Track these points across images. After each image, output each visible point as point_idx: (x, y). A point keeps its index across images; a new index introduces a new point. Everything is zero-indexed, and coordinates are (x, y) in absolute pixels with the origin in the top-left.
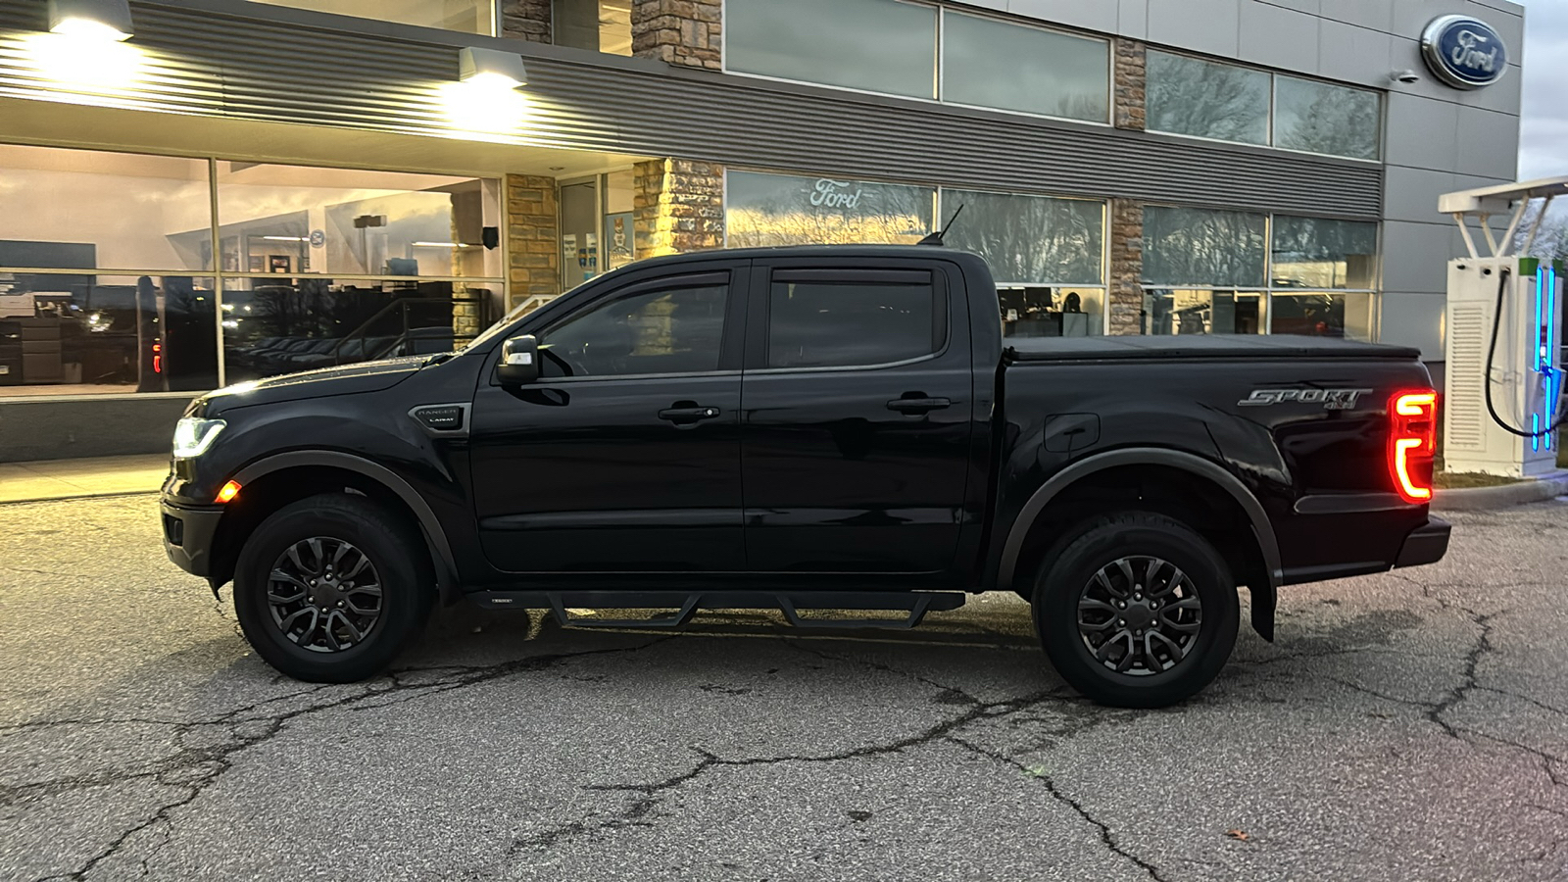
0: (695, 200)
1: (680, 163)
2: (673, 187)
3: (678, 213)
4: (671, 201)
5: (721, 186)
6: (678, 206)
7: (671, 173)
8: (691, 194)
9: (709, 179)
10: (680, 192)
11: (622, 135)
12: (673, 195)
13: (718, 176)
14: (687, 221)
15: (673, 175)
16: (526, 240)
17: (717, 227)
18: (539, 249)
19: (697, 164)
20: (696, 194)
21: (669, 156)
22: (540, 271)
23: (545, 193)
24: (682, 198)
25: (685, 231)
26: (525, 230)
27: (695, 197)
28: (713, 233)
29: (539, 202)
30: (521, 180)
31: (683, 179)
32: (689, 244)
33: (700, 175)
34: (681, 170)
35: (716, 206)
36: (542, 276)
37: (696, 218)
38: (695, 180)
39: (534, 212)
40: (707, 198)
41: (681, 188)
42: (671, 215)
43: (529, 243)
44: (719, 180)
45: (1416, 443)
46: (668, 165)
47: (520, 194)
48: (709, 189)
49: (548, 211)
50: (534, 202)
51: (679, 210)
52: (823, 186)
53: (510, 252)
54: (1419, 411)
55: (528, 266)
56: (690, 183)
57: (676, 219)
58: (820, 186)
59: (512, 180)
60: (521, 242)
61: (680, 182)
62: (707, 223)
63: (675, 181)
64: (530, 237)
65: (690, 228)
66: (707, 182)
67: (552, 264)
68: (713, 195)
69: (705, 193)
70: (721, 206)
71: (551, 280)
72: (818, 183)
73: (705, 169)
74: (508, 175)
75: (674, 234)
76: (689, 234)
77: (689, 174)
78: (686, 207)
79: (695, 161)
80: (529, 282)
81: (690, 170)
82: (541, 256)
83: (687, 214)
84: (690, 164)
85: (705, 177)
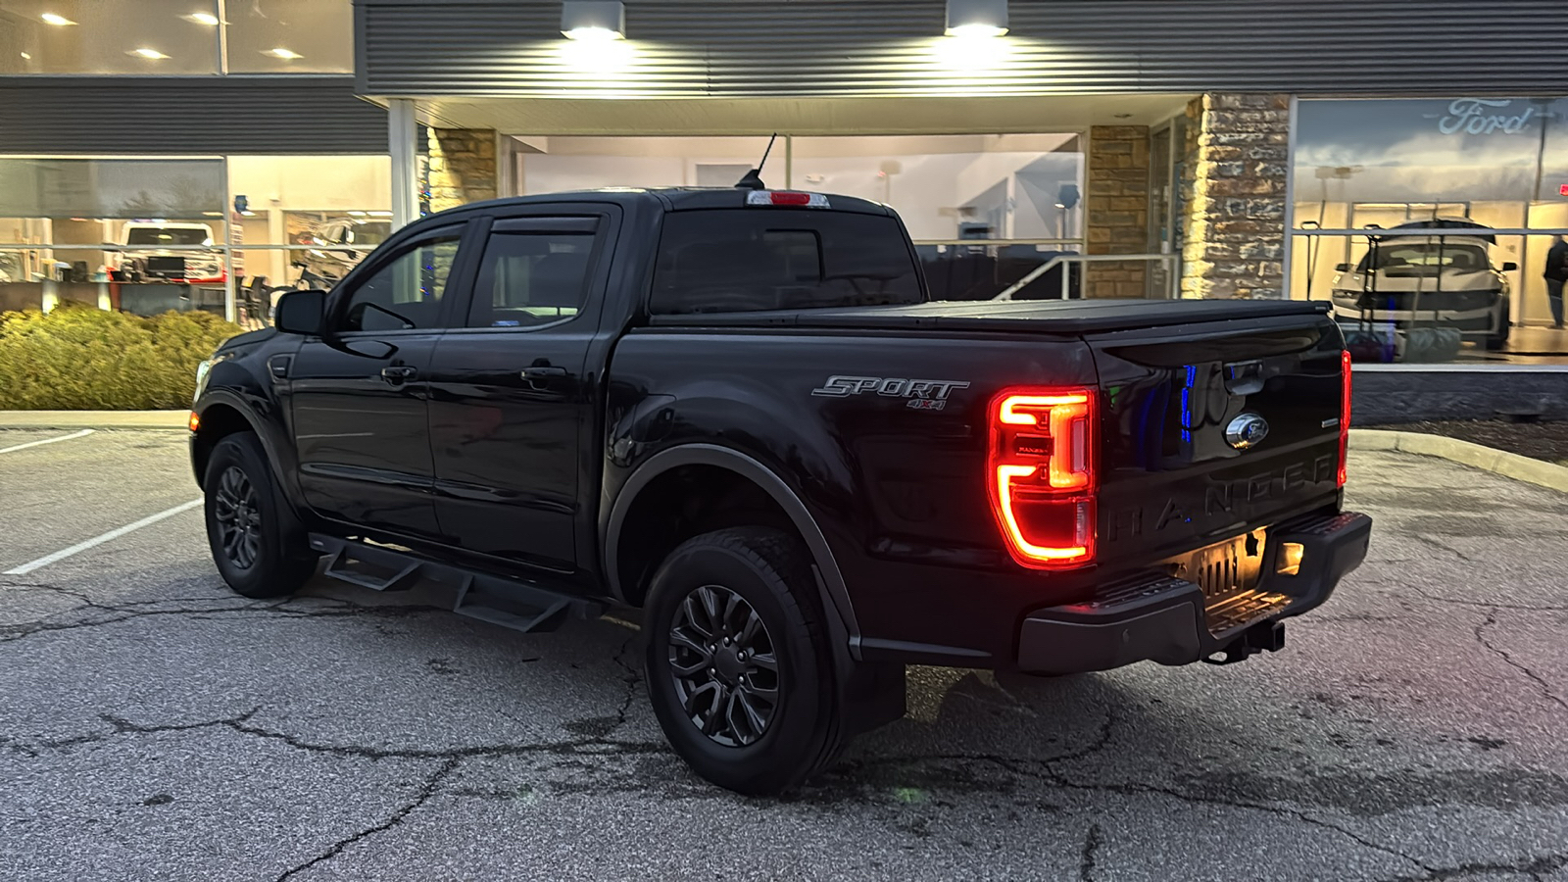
0: (1243, 140)
1: (1224, 97)
2: (1213, 125)
3: (1217, 157)
4: (1208, 142)
5: (1286, 120)
6: (1219, 148)
7: (1210, 110)
8: (1239, 132)
9: (1266, 113)
10: (1222, 131)
11: (1143, 72)
12: (1212, 135)
13: (1279, 108)
14: (1231, 165)
15: (1212, 112)
16: (1110, 196)
17: (1274, 170)
18: (1125, 205)
19: (1248, 97)
20: (1248, 132)
21: (1207, 90)
22: (1123, 229)
23: (1135, 142)
24: (1224, 139)
25: (1227, 177)
26: (1108, 186)
27: (1244, 136)
28: (1269, 177)
29: (1127, 154)
30: (1107, 132)
31: (1228, 115)
32: (1233, 191)
33: (1254, 108)
34: (1224, 106)
35: (1276, 145)
36: (1127, 235)
37: (1244, 160)
38: (1244, 115)
39: (1122, 166)
40: (1262, 136)
41: (1223, 126)
42: (1208, 160)
43: (1113, 199)
44: (1283, 114)
45: (1027, 471)
46: (1207, 100)
47: (1104, 147)
48: (1266, 125)
49: (1137, 163)
50: (1121, 154)
51: (1219, 152)
52: (1463, 108)
53: (1090, 211)
54: (1029, 420)
55: (1110, 224)
56: (1238, 120)
57: (1215, 164)
58: (1457, 108)
59: (1097, 132)
60: (1102, 199)
61: (1220, 120)
62: (1262, 165)
63: (1215, 119)
64: (1113, 193)
65: (1235, 173)
66: (1264, 117)
67: (1140, 221)
68: (1272, 131)
69: (1261, 131)
70: (1285, 144)
71: (1138, 240)
72: (1453, 105)
73: (1260, 101)
74: (1094, 127)
75: (1210, 181)
76: (1233, 180)
77: (1238, 109)
78: (1230, 148)
79: (1245, 93)
80: (1111, 243)
81: (1237, 104)
82: (1126, 213)
83: (1231, 157)
84: (1238, 97)
85: (1261, 111)
